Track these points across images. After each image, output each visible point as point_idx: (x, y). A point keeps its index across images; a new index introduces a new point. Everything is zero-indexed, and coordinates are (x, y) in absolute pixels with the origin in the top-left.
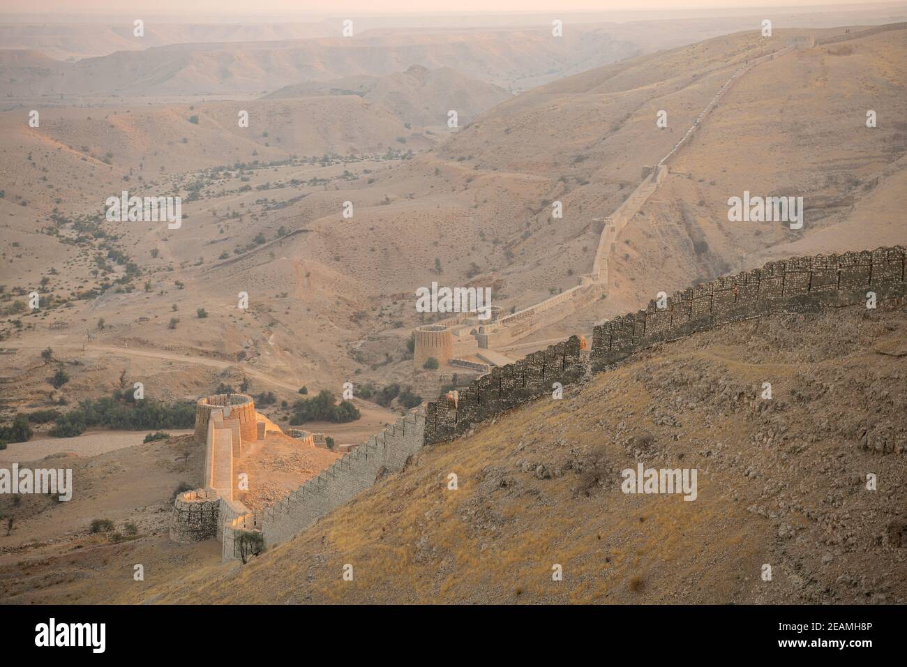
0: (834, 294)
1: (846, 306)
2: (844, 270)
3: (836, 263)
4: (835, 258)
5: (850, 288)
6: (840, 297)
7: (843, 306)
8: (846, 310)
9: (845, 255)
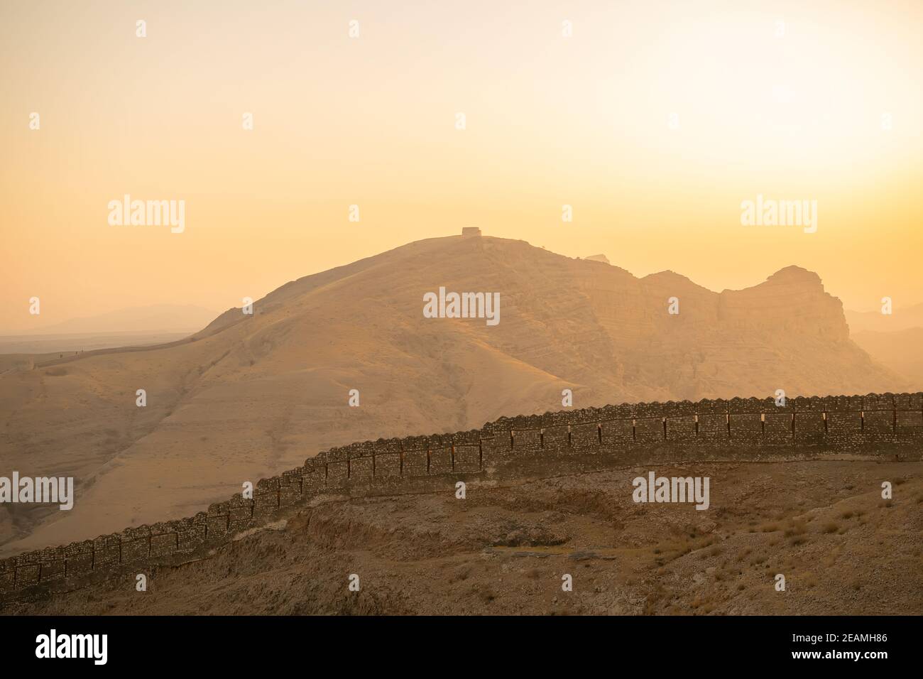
0: (62, 581)
1: (72, 591)
2: (70, 559)
3: (63, 554)
4: (61, 549)
5: (75, 574)
6: (67, 583)
7: (70, 591)
8: (73, 595)
9: (70, 545)
